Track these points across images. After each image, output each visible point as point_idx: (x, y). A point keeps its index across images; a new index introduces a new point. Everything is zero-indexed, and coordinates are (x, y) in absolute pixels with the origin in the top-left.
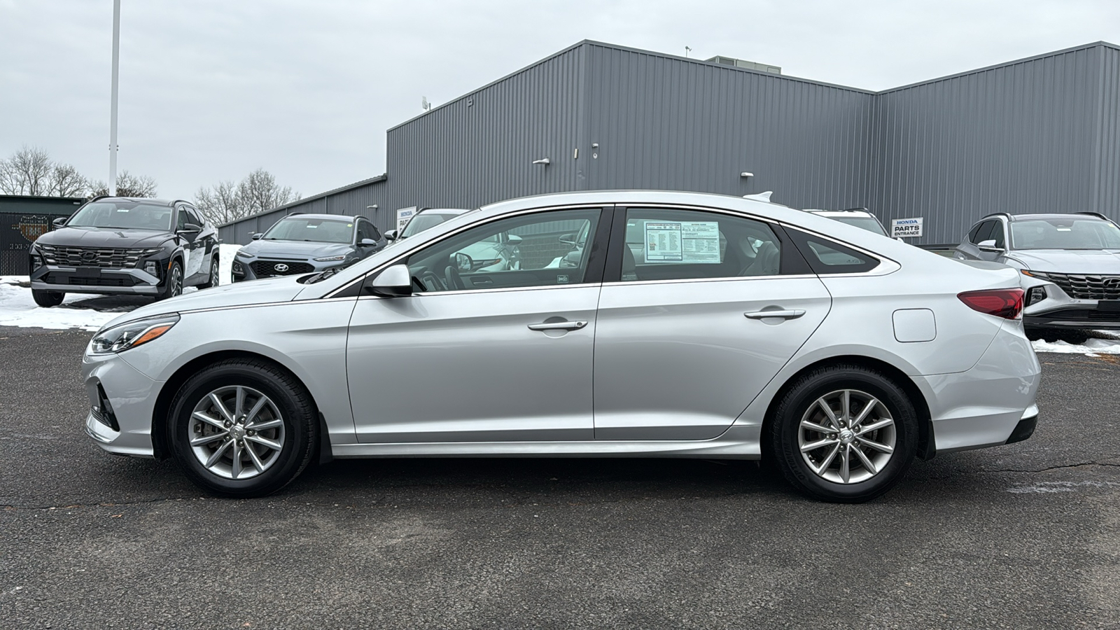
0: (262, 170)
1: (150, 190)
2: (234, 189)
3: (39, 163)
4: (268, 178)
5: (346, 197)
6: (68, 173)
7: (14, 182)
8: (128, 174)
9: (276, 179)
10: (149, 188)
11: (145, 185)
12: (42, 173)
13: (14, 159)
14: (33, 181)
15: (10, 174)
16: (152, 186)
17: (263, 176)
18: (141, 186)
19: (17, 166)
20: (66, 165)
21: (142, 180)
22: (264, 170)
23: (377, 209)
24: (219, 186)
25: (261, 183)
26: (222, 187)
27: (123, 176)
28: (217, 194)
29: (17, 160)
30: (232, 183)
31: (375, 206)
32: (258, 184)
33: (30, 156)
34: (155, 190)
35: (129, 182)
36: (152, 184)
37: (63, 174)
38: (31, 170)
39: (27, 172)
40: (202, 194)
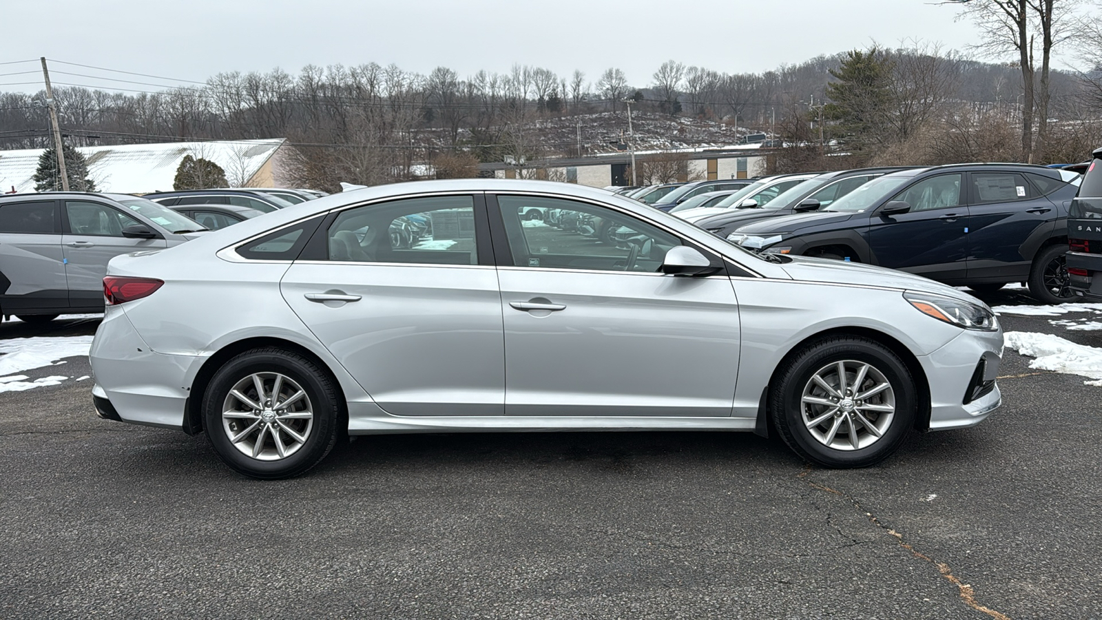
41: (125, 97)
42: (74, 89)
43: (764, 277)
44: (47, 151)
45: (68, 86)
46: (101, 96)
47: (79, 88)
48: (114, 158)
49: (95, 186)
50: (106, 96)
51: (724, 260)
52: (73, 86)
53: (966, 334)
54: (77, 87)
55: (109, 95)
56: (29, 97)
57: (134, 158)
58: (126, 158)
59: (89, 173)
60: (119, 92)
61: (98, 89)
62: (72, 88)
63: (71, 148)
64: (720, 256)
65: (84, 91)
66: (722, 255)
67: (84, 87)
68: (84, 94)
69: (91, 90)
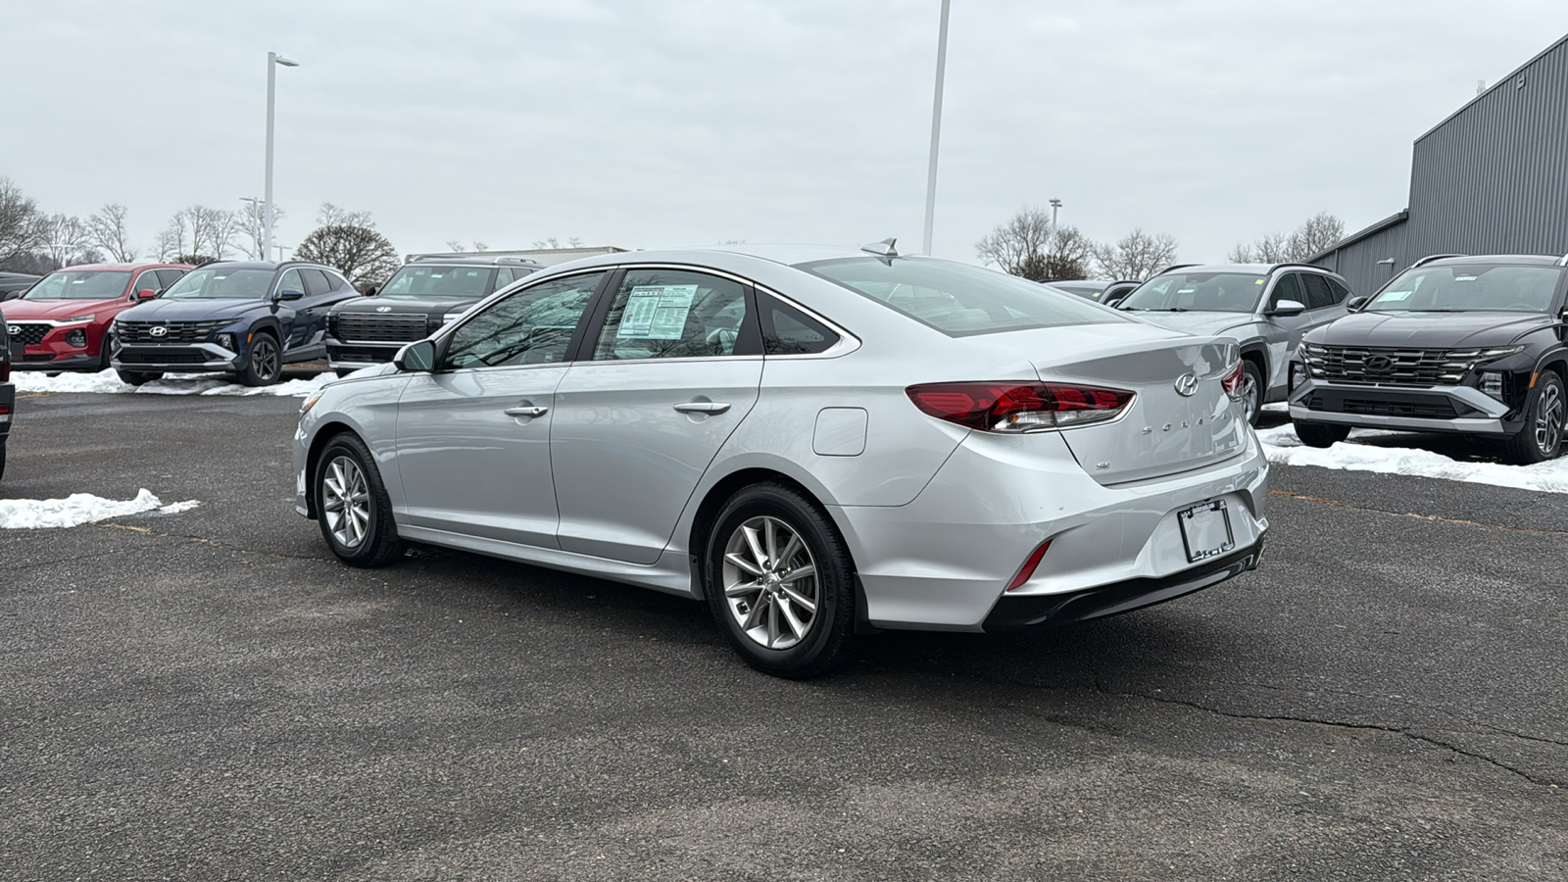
0: (1326, 214)
1: (1168, 252)
2: (1284, 245)
3: (1039, 227)
4: (1333, 226)
5: (1359, 248)
6: (1070, 237)
7: (1011, 252)
8: (1141, 234)
9: (1345, 226)
10: (1167, 249)
11: (1162, 246)
12: (1042, 238)
13: (1012, 224)
14: (1031, 249)
15: (1007, 242)
16: (1171, 247)
17: (1326, 223)
18: (1157, 248)
19: (1015, 233)
20: (1068, 227)
21: (1158, 239)
22: (1328, 215)
23: (1393, 264)
24: (1263, 241)
25: (1322, 233)
26: (1267, 242)
27: (1135, 236)
28: (1261, 252)
29: (1016, 224)
30: (1281, 236)
31: (1391, 260)
32: (1318, 234)
33: (1030, 218)
34: (1174, 252)
35: (1141, 243)
36: (1170, 244)
37: (1065, 238)
38: (1030, 235)
39: (1025, 239)
40: (1239, 254)
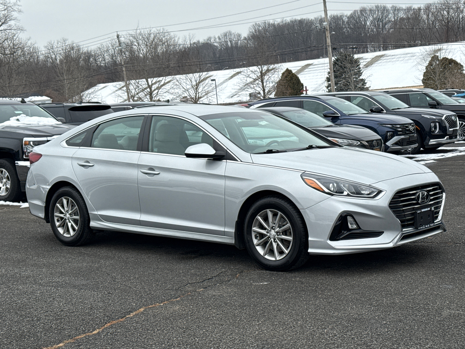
41: (414, 9)
42: (377, 7)
43: (241, 161)
44: (336, 59)
45: (373, 5)
46: (396, 10)
47: (381, 6)
48: (385, 61)
49: (366, 83)
50: (399, 10)
51: (227, 151)
52: (376, 4)
53: (331, 199)
54: (379, 5)
55: (402, 8)
56: (346, 16)
57: (400, 59)
58: (394, 60)
59: (363, 74)
60: (408, 6)
61: (394, 5)
62: (376, 6)
63: (351, 55)
64: (226, 149)
65: (385, 7)
66: (227, 148)
67: (384, 5)
68: (384, 9)
69: (389, 6)
